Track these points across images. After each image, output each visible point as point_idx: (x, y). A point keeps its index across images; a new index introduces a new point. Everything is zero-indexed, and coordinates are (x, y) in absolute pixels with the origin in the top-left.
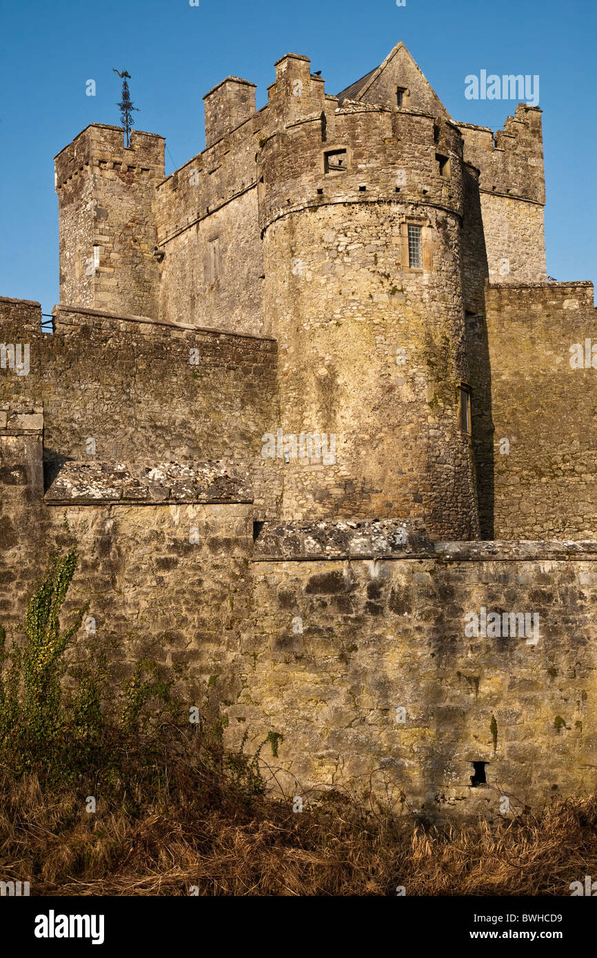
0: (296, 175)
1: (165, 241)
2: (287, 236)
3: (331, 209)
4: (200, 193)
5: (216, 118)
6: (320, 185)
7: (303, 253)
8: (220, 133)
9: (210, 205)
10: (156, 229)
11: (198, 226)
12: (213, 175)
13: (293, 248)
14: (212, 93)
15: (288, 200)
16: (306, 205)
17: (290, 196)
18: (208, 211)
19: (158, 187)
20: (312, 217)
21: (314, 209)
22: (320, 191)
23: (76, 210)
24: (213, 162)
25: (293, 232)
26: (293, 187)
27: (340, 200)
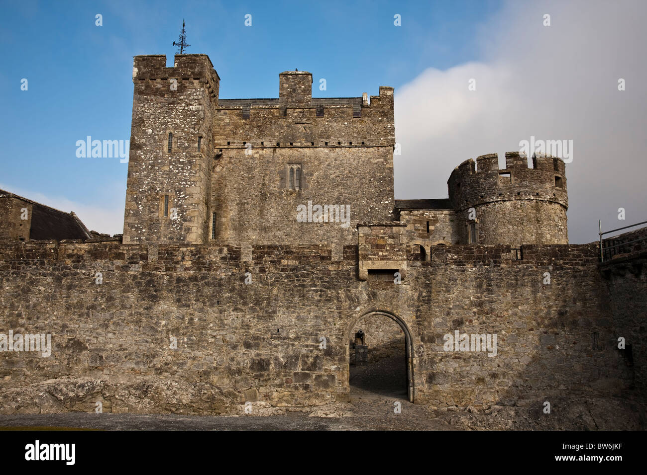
0: (542, 182)
1: (226, 147)
2: (534, 211)
3: (556, 205)
4: (282, 131)
5: (294, 90)
6: (554, 191)
7: (545, 223)
8: (300, 102)
9: (295, 142)
10: (213, 136)
11: (275, 150)
12: (299, 126)
13: (539, 219)
14: (291, 75)
15: (537, 194)
16: (549, 200)
17: (539, 191)
18: (291, 144)
19: (219, 111)
20: (550, 206)
21: (550, 203)
22: (554, 195)
23: (169, 104)
24: (300, 118)
25: (538, 210)
26: (541, 187)
27: (561, 202)
